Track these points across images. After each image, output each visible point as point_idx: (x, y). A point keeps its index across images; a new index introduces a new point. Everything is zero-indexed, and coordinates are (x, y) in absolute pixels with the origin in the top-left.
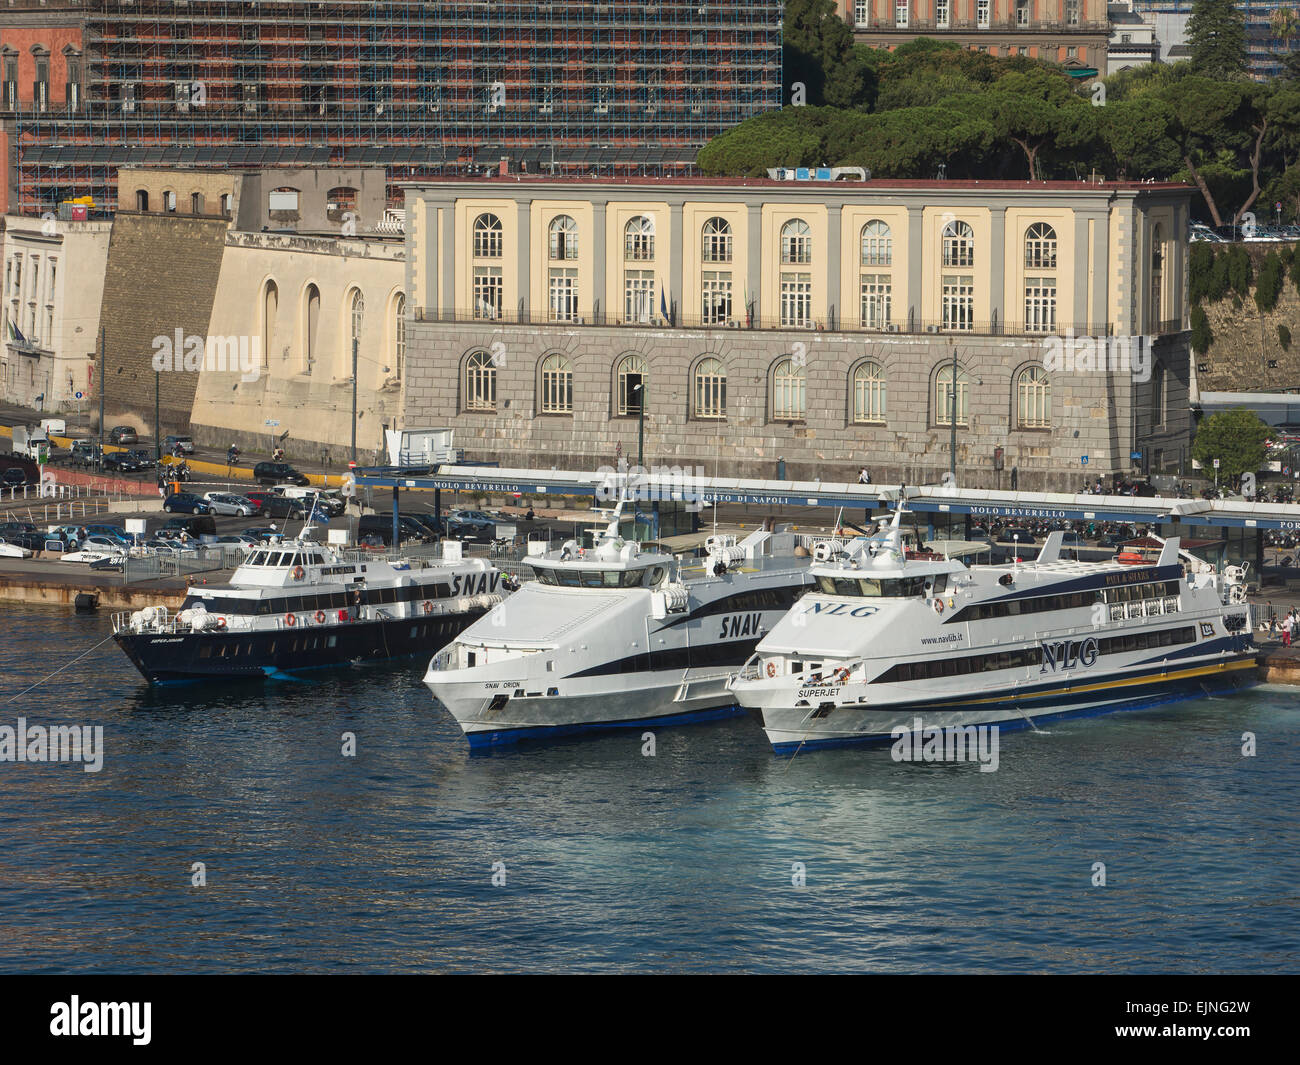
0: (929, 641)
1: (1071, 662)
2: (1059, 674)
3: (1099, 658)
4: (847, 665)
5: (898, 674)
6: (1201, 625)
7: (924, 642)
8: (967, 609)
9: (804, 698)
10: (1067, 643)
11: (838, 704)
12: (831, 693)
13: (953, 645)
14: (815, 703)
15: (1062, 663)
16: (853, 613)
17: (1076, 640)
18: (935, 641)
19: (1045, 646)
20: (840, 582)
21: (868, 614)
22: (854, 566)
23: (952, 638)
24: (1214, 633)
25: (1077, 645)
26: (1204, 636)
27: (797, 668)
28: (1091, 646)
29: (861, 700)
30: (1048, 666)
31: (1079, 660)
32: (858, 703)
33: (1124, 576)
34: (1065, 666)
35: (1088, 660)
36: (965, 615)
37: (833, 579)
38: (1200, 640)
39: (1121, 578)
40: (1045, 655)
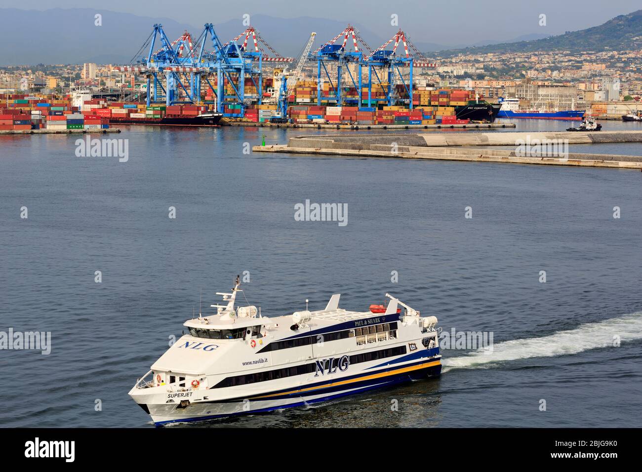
0: (247, 364)
1: (333, 370)
2: (325, 376)
3: (349, 366)
4: (198, 379)
5: (228, 382)
6: (410, 345)
7: (244, 364)
8: (270, 345)
9: (171, 398)
10: (331, 359)
11: (191, 401)
12: (187, 395)
13: (261, 365)
14: (177, 401)
15: (328, 370)
16: (205, 349)
17: (336, 357)
18: (250, 363)
19: (318, 362)
20: (199, 331)
21: (212, 349)
22: (207, 322)
23: (262, 361)
24: (416, 348)
25: (337, 360)
26: (411, 350)
27: (173, 380)
28: (345, 360)
29: (205, 398)
30: (319, 373)
31: (338, 368)
32: (203, 400)
33: (365, 321)
34: (330, 372)
35: (343, 368)
36: (269, 348)
37: (196, 329)
38: (409, 353)
39: (364, 322)
40: (318, 367)
